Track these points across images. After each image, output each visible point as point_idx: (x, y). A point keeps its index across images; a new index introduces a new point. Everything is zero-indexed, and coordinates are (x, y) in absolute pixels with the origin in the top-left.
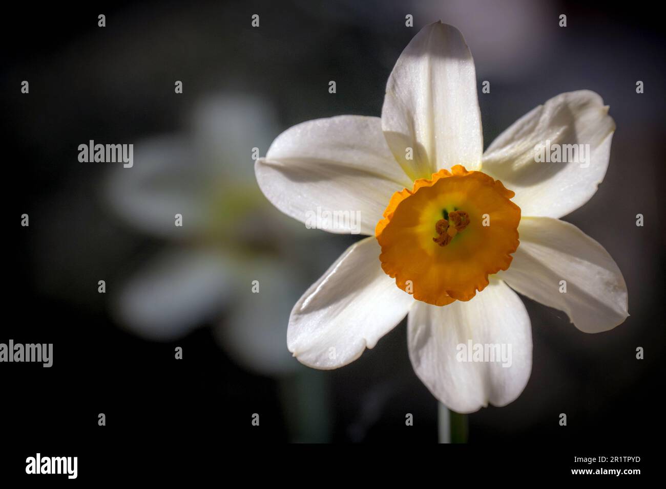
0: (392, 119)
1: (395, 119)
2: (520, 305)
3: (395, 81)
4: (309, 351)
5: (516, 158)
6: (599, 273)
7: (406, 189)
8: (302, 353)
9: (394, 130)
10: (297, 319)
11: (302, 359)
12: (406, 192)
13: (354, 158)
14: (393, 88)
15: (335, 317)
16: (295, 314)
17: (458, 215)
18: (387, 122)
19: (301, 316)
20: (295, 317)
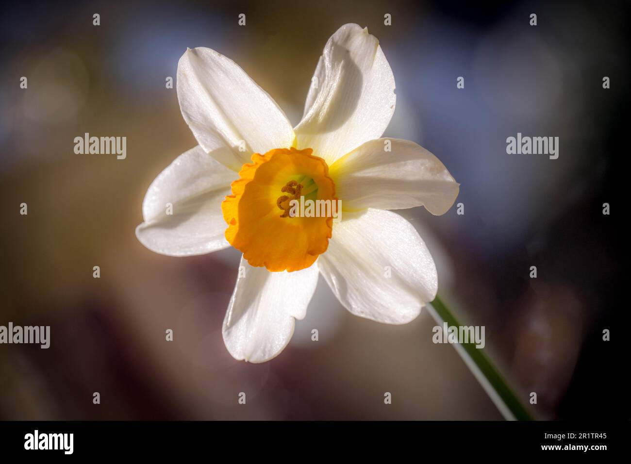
0: (207, 140)
1: (209, 139)
2: (397, 217)
3: (187, 114)
4: (255, 351)
5: (320, 111)
6: (422, 164)
7: (228, 196)
8: (251, 356)
9: (214, 148)
10: (229, 334)
11: (254, 360)
12: (228, 197)
13: (204, 184)
14: (189, 118)
15: (256, 314)
16: (226, 330)
17: (289, 187)
18: (206, 146)
19: (230, 330)
20: (227, 333)
